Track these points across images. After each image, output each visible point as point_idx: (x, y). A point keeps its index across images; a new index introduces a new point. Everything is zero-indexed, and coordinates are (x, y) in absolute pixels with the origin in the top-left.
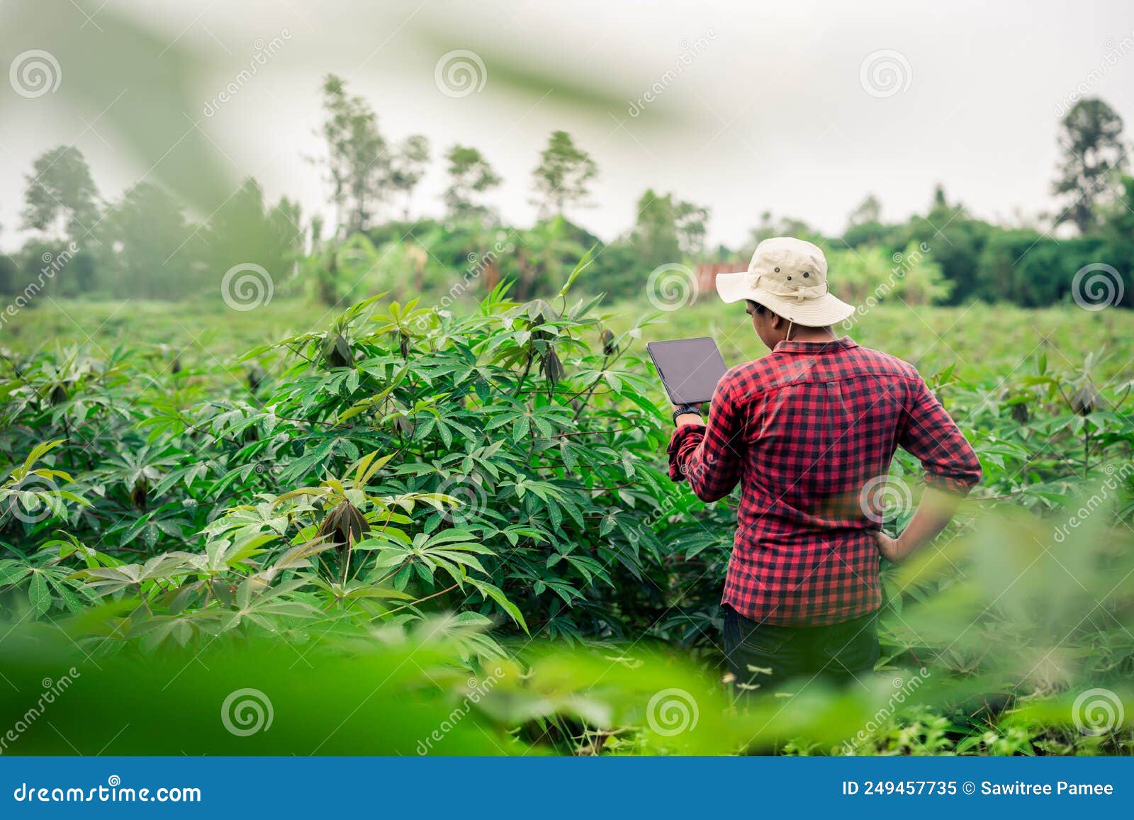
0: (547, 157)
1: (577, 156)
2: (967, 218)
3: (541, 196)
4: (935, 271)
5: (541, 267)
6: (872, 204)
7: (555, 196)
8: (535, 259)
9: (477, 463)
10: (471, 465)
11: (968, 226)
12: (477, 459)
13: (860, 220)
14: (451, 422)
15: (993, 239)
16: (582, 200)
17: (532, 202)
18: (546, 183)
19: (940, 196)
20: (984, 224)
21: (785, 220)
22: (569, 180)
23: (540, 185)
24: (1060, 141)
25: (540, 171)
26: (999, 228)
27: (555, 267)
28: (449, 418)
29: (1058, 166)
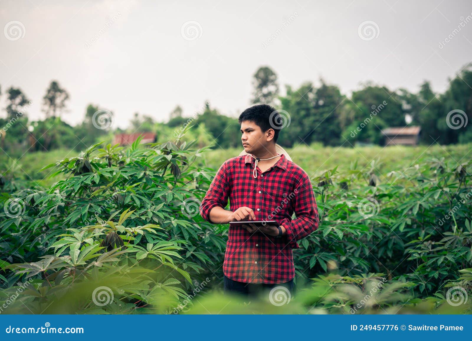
0: (49, 91)
1: (61, 91)
2: (218, 115)
3: (47, 108)
4: (210, 136)
5: (53, 136)
6: (179, 109)
7: (52, 108)
8: (50, 134)
9: (153, 213)
10: (151, 214)
11: (220, 118)
12: (153, 211)
13: (175, 116)
14: (138, 195)
15: (229, 123)
16: (64, 109)
17: (43, 111)
18: (49, 103)
19: (207, 106)
20: (225, 117)
21: (145, 117)
22: (58, 101)
23: (46, 104)
24: (253, 83)
25: (45, 98)
26: (231, 118)
27: (58, 136)
28: (137, 194)
29: (253, 94)
